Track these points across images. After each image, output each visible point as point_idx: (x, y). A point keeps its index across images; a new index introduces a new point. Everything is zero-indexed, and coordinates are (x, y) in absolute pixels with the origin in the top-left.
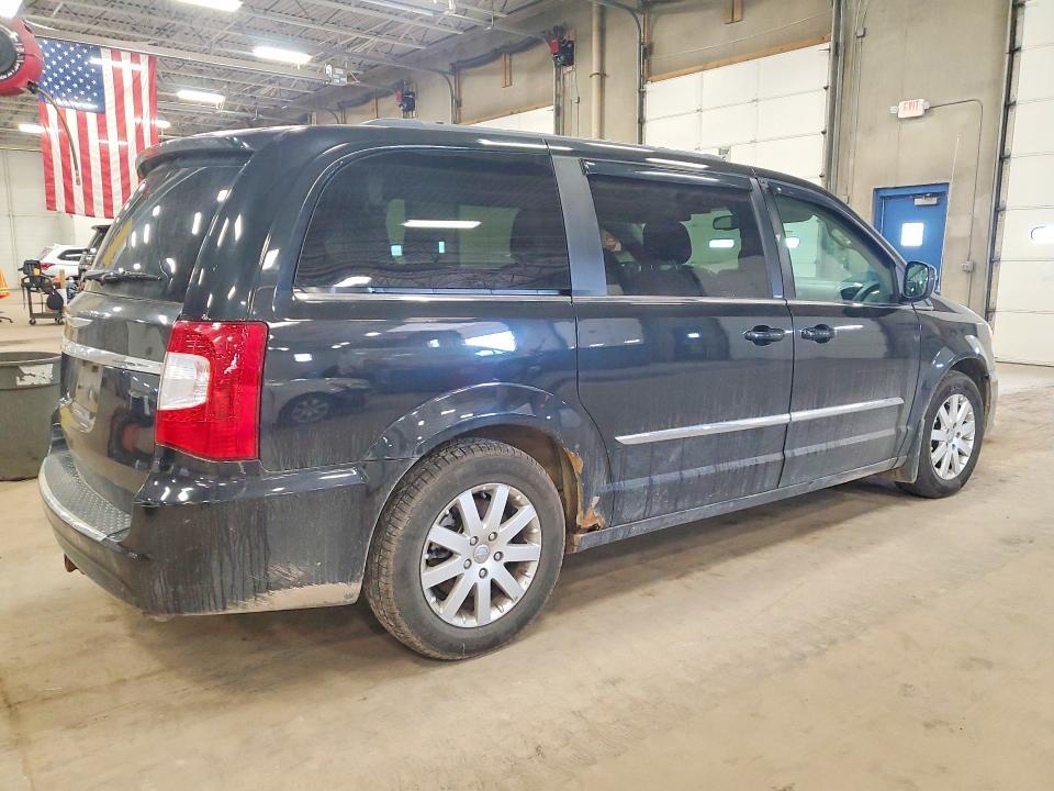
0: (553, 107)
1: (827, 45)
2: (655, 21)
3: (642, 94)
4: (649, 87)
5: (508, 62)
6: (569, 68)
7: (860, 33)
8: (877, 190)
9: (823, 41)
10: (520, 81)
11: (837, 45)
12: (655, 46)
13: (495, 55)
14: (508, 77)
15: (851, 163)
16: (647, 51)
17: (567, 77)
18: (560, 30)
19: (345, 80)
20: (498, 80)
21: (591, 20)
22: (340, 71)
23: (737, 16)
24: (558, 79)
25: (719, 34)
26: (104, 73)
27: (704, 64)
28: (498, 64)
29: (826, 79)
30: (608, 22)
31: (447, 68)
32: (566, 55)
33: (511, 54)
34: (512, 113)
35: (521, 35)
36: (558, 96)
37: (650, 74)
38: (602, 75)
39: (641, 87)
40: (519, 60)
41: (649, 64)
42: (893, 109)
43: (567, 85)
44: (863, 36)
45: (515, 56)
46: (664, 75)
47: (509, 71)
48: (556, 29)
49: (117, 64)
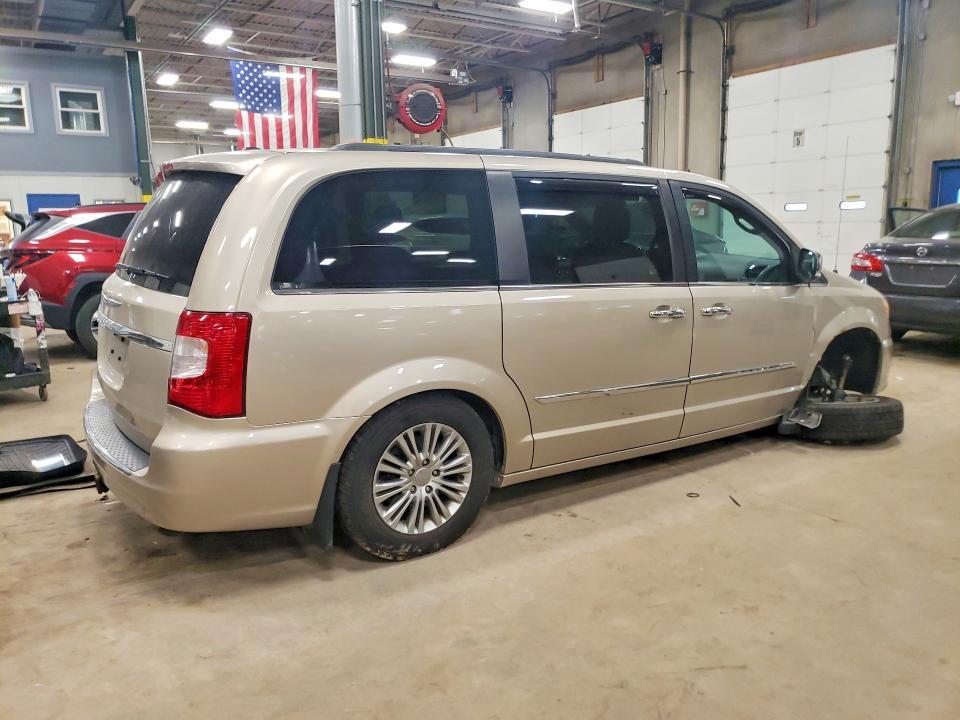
0: (643, 98)
1: (893, 47)
2: (737, 27)
3: (725, 87)
4: (731, 81)
5: (600, 61)
6: (658, 66)
7: (921, 37)
8: (935, 163)
9: (889, 42)
10: (611, 77)
11: (902, 46)
12: (737, 49)
13: (589, 55)
14: (601, 72)
15: (913, 141)
16: (729, 52)
17: (656, 74)
18: (650, 36)
19: (466, 80)
20: (590, 77)
21: (679, 25)
22: (463, 74)
23: (812, 21)
24: (647, 75)
25: (795, 39)
26: (281, 84)
27: (781, 62)
28: (591, 62)
29: (891, 73)
30: (695, 29)
31: (544, 66)
32: (656, 56)
33: (603, 54)
34: (604, 104)
35: (613, 40)
36: (647, 89)
37: (731, 71)
38: (688, 72)
39: (724, 81)
40: (610, 59)
41: (731, 64)
42: (951, 98)
43: (655, 81)
44: (925, 39)
45: (607, 57)
46: (745, 72)
47: (600, 70)
48: (646, 34)
49: (290, 76)
